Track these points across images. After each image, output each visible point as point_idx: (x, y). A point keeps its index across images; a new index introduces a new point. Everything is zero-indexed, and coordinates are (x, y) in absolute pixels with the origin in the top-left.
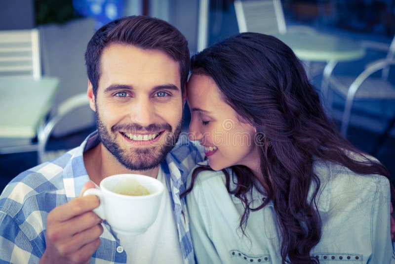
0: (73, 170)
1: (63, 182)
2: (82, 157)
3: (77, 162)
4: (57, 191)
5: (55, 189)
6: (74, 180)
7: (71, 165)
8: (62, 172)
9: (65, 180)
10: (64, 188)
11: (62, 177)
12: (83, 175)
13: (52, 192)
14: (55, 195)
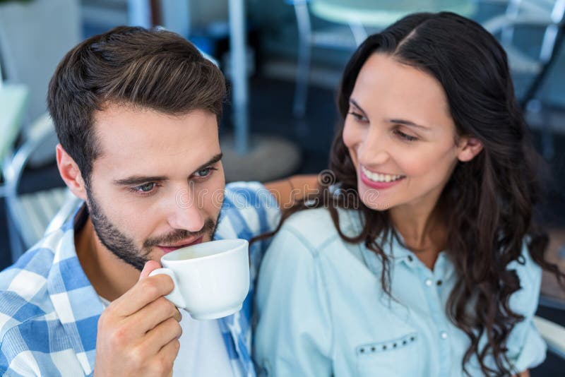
0: (64, 279)
1: (50, 300)
2: (77, 259)
3: (69, 268)
4: (45, 316)
5: (42, 313)
6: (68, 295)
7: (59, 272)
8: (46, 285)
9: (53, 297)
10: (54, 308)
11: (47, 293)
12: (84, 286)
13: (40, 319)
14: (45, 322)
